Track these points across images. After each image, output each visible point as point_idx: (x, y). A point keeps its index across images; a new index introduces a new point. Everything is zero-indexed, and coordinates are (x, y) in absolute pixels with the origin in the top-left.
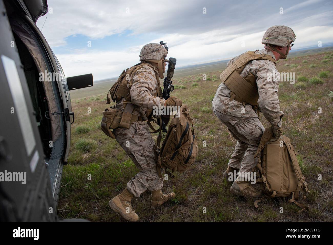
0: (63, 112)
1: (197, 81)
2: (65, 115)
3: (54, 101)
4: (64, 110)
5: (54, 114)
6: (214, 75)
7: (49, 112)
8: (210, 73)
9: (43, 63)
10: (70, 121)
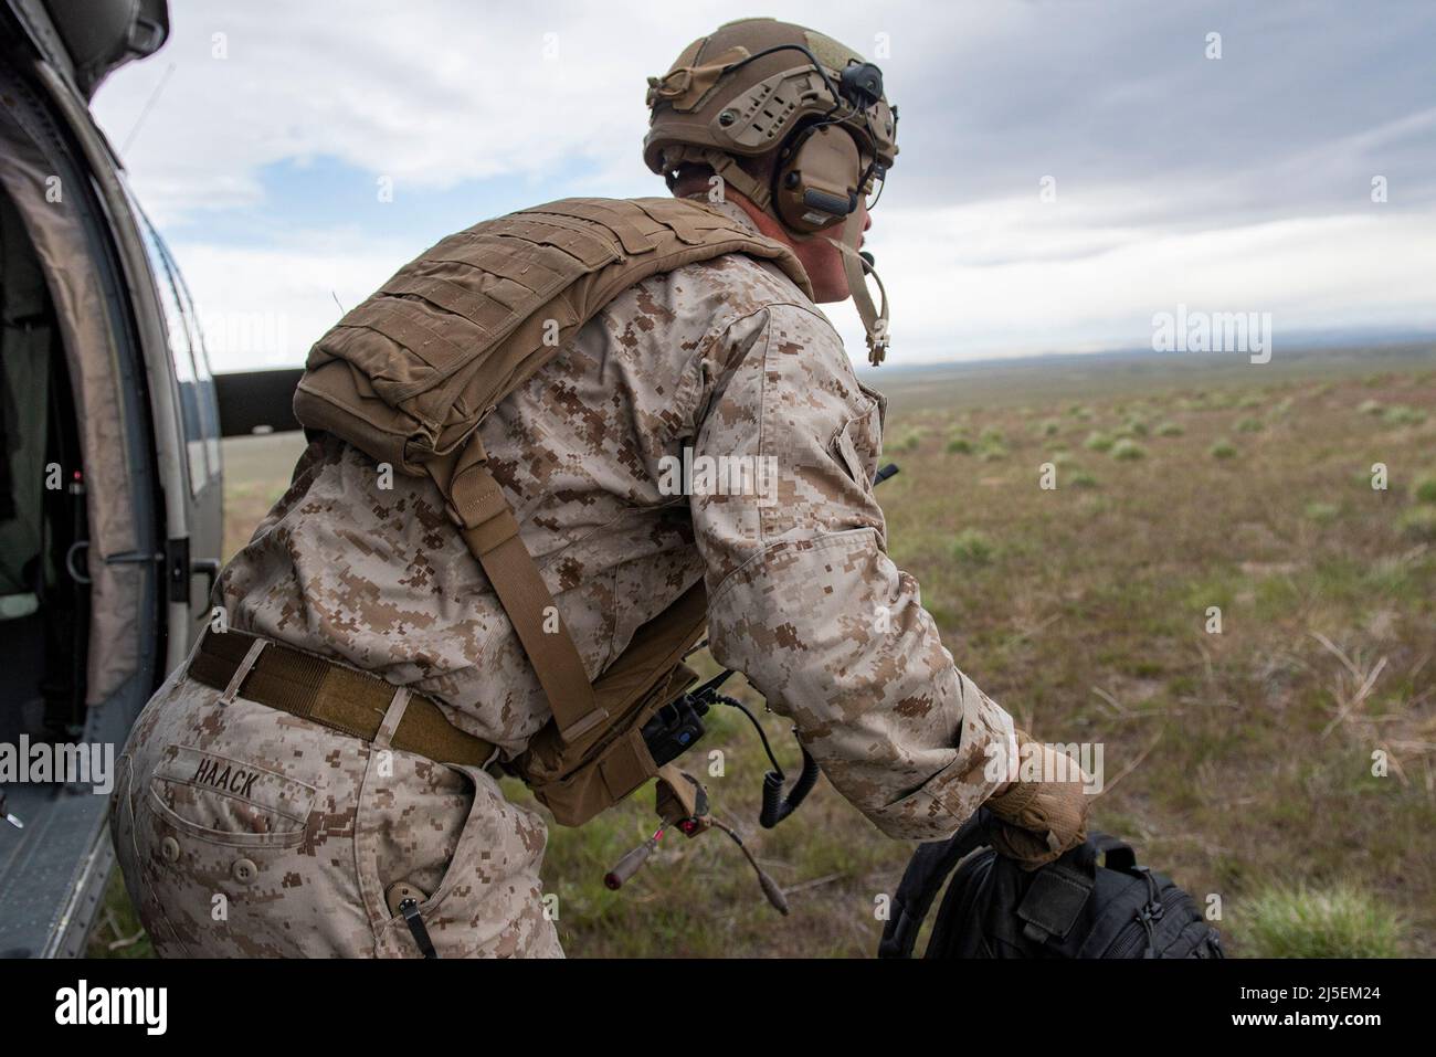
0: (159, 557)
1: (902, 452)
2: (168, 573)
3: (123, 494)
4: (167, 544)
5: (112, 559)
6: (989, 428)
7: (91, 551)
8: (975, 413)
9: (93, 299)
10: (189, 606)
